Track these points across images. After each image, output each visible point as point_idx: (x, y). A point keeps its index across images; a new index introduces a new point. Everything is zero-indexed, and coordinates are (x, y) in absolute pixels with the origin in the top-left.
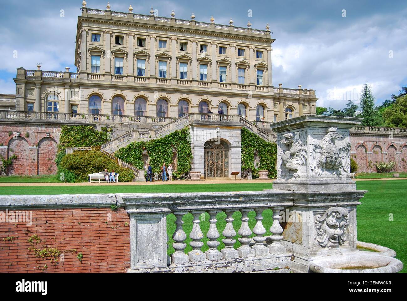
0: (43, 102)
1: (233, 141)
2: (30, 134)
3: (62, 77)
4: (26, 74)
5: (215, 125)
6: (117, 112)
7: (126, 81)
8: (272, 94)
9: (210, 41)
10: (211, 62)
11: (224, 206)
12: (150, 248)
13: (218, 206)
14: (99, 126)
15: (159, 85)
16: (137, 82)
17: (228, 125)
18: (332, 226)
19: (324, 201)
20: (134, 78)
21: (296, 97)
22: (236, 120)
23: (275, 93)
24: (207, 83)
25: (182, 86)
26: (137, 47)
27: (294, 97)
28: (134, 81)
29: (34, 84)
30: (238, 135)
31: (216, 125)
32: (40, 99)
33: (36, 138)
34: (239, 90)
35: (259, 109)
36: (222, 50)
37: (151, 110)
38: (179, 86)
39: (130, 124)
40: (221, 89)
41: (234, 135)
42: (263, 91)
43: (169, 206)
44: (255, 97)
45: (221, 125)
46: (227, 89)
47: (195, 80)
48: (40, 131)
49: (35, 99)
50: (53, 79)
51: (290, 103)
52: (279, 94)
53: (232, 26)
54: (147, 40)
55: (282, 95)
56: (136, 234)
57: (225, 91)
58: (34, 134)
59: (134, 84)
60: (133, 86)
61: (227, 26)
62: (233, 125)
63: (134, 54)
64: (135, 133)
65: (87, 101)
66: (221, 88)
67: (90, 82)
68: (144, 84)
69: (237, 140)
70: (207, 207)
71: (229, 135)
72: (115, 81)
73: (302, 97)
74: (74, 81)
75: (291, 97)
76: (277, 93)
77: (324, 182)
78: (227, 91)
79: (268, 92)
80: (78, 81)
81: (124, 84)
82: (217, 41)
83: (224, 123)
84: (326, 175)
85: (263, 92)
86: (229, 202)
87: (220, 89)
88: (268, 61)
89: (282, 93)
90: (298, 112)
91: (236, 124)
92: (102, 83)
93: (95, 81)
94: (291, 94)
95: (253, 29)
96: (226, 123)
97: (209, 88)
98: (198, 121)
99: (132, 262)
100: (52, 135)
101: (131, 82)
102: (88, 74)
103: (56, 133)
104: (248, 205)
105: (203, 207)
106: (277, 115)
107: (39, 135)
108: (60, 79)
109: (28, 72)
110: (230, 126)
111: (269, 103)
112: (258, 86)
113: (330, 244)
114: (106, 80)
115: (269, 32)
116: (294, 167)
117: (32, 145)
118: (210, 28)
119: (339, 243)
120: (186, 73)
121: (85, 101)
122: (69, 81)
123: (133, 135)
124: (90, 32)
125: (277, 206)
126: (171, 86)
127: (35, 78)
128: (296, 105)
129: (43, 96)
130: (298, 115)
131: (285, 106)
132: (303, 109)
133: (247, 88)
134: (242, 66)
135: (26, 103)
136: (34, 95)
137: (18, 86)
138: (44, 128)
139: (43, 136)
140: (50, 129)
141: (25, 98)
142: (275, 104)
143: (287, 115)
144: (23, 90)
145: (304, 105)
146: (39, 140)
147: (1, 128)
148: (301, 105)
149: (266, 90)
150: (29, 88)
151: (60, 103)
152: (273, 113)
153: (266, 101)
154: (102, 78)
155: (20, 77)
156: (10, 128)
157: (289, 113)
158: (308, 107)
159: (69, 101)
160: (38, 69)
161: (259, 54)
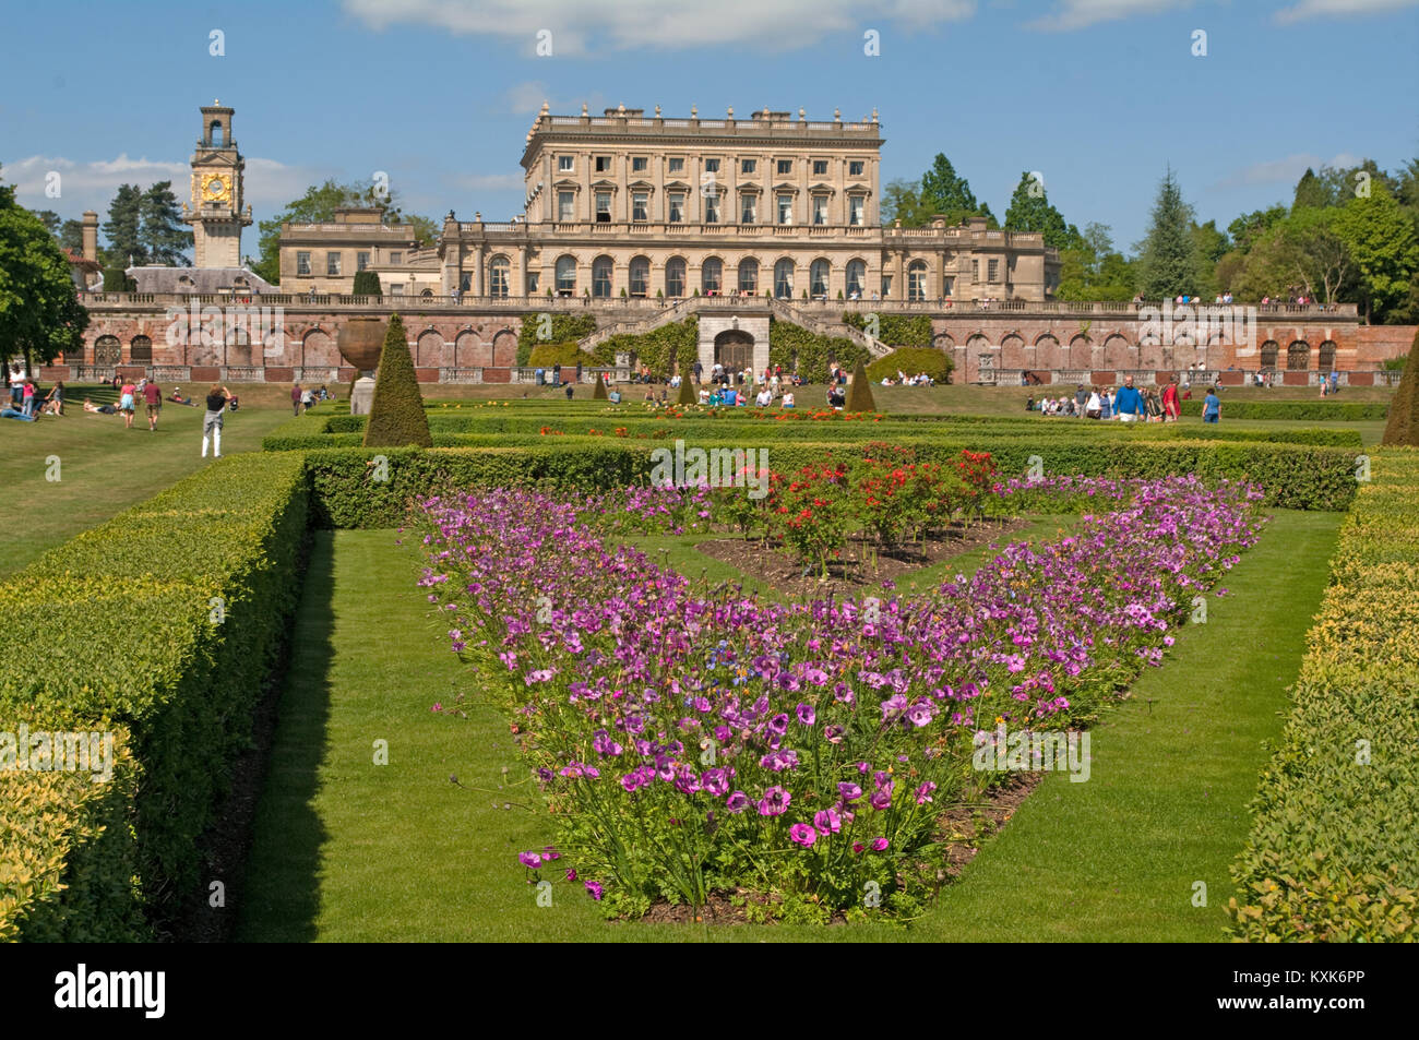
0: (486, 270)
2: (484, 327)
3: (515, 231)
4: (460, 228)
6: (601, 288)
8: (878, 240)
15: (670, 236)
17: (749, 312)
20: (627, 226)
21: (931, 242)
23: (886, 239)
25: (709, 236)
26: (632, 175)
29: (473, 244)
32: (482, 268)
33: (491, 331)
34: (815, 237)
35: (853, 268)
36: (783, 167)
37: (656, 280)
38: (705, 236)
40: (779, 237)
42: (861, 236)
44: (845, 247)
45: (738, 312)
46: (790, 237)
47: (732, 224)
48: (496, 323)
49: (474, 267)
50: (500, 234)
51: (918, 255)
52: (893, 239)
54: (649, 160)
55: (901, 242)
57: (786, 240)
58: (488, 327)
59: (627, 238)
60: (627, 241)
63: (628, 187)
65: (553, 267)
67: (558, 238)
68: (645, 237)
71: (751, 326)
72: (600, 235)
73: (943, 243)
74: (533, 236)
75: (917, 243)
76: (890, 239)
79: (870, 238)
80: (539, 237)
81: (612, 239)
85: (861, 239)
87: (776, 238)
89: (901, 238)
90: (936, 270)
92: (576, 238)
93: (565, 234)
94: (921, 238)
97: (755, 237)
100: (511, 327)
102: (554, 225)
103: (517, 324)
106: (889, 277)
107: (495, 328)
108: (512, 234)
109: (463, 226)
110: (752, 313)
111: (873, 258)
112: (850, 226)
114: (582, 233)
117: (486, 340)
121: (550, 267)
122: (525, 237)
124: (557, 156)
126: (690, 237)
127: (473, 234)
128: (932, 258)
129: (486, 262)
130: (934, 275)
131: (909, 260)
132: (945, 264)
133: (829, 232)
134: (821, 194)
135: (461, 272)
136: (472, 261)
137: (449, 248)
138: (501, 318)
139: (500, 329)
140: (509, 318)
141: (460, 266)
142: (885, 258)
143: (912, 277)
144: (456, 254)
145: (947, 258)
146: (494, 334)
147: (448, 319)
148: (941, 258)
149: (866, 233)
150: (464, 252)
151: (512, 271)
152: (879, 274)
153: (865, 255)
154: (576, 230)
155: (452, 236)
156: (457, 319)
157: (916, 272)
158: (956, 260)
159: (526, 268)
160: (478, 220)
161: (855, 168)
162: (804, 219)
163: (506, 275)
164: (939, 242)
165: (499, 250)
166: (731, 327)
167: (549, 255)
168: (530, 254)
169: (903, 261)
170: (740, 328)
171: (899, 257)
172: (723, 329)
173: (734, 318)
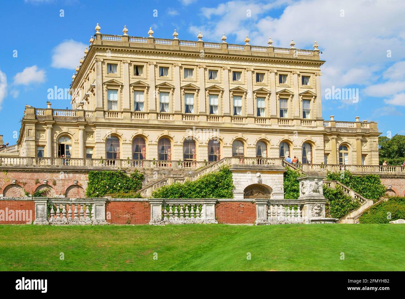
0: (55, 144)
1: (275, 186)
2: (57, 182)
3: (76, 116)
4: (35, 113)
5: (255, 169)
7: (147, 119)
8: (322, 129)
9: (245, 67)
10: (246, 92)
11: (282, 203)
12: (262, 214)
13: (280, 203)
14: (129, 172)
15: (186, 122)
16: (160, 120)
17: (269, 169)
18: (316, 209)
19: (313, 201)
20: (156, 114)
21: (352, 131)
22: (278, 163)
23: (326, 128)
24: (242, 118)
25: (212, 123)
26: (159, 78)
27: (350, 132)
28: (157, 118)
29: (46, 124)
30: (280, 181)
31: (257, 169)
32: (52, 142)
33: (63, 186)
34: (281, 126)
35: (306, 147)
36: (259, 77)
37: (176, 152)
38: (209, 123)
39: (161, 169)
40: (259, 125)
41: (276, 181)
42: (310, 125)
43: (267, 202)
44: (301, 133)
45: (262, 169)
46: (266, 125)
47: (227, 115)
48: (67, 179)
49: (47, 142)
50: (65, 118)
51: (345, 139)
52: (330, 128)
53: (272, 47)
54: (170, 68)
55: (335, 130)
56: (258, 209)
57: (264, 127)
58: (61, 182)
59: (157, 123)
60: (155, 125)
61: (264, 47)
62: (275, 170)
63: (156, 87)
64: (169, 179)
65: (104, 143)
66: (259, 123)
67: (107, 121)
68: (169, 122)
69: (280, 186)
70: (277, 203)
71: (271, 181)
72: (136, 120)
73: (361, 131)
74: (89, 120)
75: (345, 131)
76: (328, 128)
77: (313, 196)
78: (266, 127)
79: (316, 127)
80: (94, 120)
81: (146, 123)
82: (253, 67)
83: (264, 167)
84: (315, 194)
85: (310, 127)
86: (284, 202)
87: (257, 126)
88: (316, 88)
89: (335, 128)
90: (355, 150)
91: (278, 168)
92: (120, 122)
93: (113, 119)
94: (347, 128)
95: (297, 49)
96: (267, 167)
97: (244, 124)
98: (237, 166)
99: (257, 217)
100: (80, 182)
101: (154, 120)
102: (105, 112)
103: (84, 180)
104: (290, 203)
105: (276, 203)
106: (328, 154)
107: (66, 183)
108: (74, 118)
109: (38, 111)
110: (272, 171)
111: (318, 140)
112: (304, 119)
113: (316, 215)
114: (125, 118)
115: (318, 51)
116: (304, 192)
117: (59, 193)
118: (245, 51)
119: (319, 215)
120: (217, 106)
121: (102, 143)
122: (83, 120)
123: (167, 181)
124: (106, 63)
125: (299, 204)
126: (200, 123)
127: (45, 117)
128: (353, 142)
129: (55, 138)
130: (355, 153)
131: (340, 142)
132: (362, 145)
133: (290, 123)
134: (284, 96)
135: (37, 146)
136: (45, 137)
137: (27, 127)
138: (71, 175)
139: (70, 184)
140: (77, 175)
141: (36, 141)
142: (326, 141)
143: (341, 155)
144: (33, 132)
145: (363, 141)
146: (66, 188)
147: (28, 175)
148: (359, 141)
149: (314, 124)
150: (39, 130)
151: (73, 145)
152: (323, 152)
153: (314, 138)
154: (120, 116)
155: (29, 117)
156: (36, 176)
157: (343, 151)
158: (368, 143)
159: (85, 143)
160: (49, 107)
161: (305, 79)
162: (275, 114)
163: (70, 148)
164: (358, 131)
165: (65, 129)
166: (256, 181)
167: (102, 134)
168: (87, 133)
169: (337, 142)
170: (264, 183)
171: (334, 141)
172: (250, 183)
173: (258, 174)
